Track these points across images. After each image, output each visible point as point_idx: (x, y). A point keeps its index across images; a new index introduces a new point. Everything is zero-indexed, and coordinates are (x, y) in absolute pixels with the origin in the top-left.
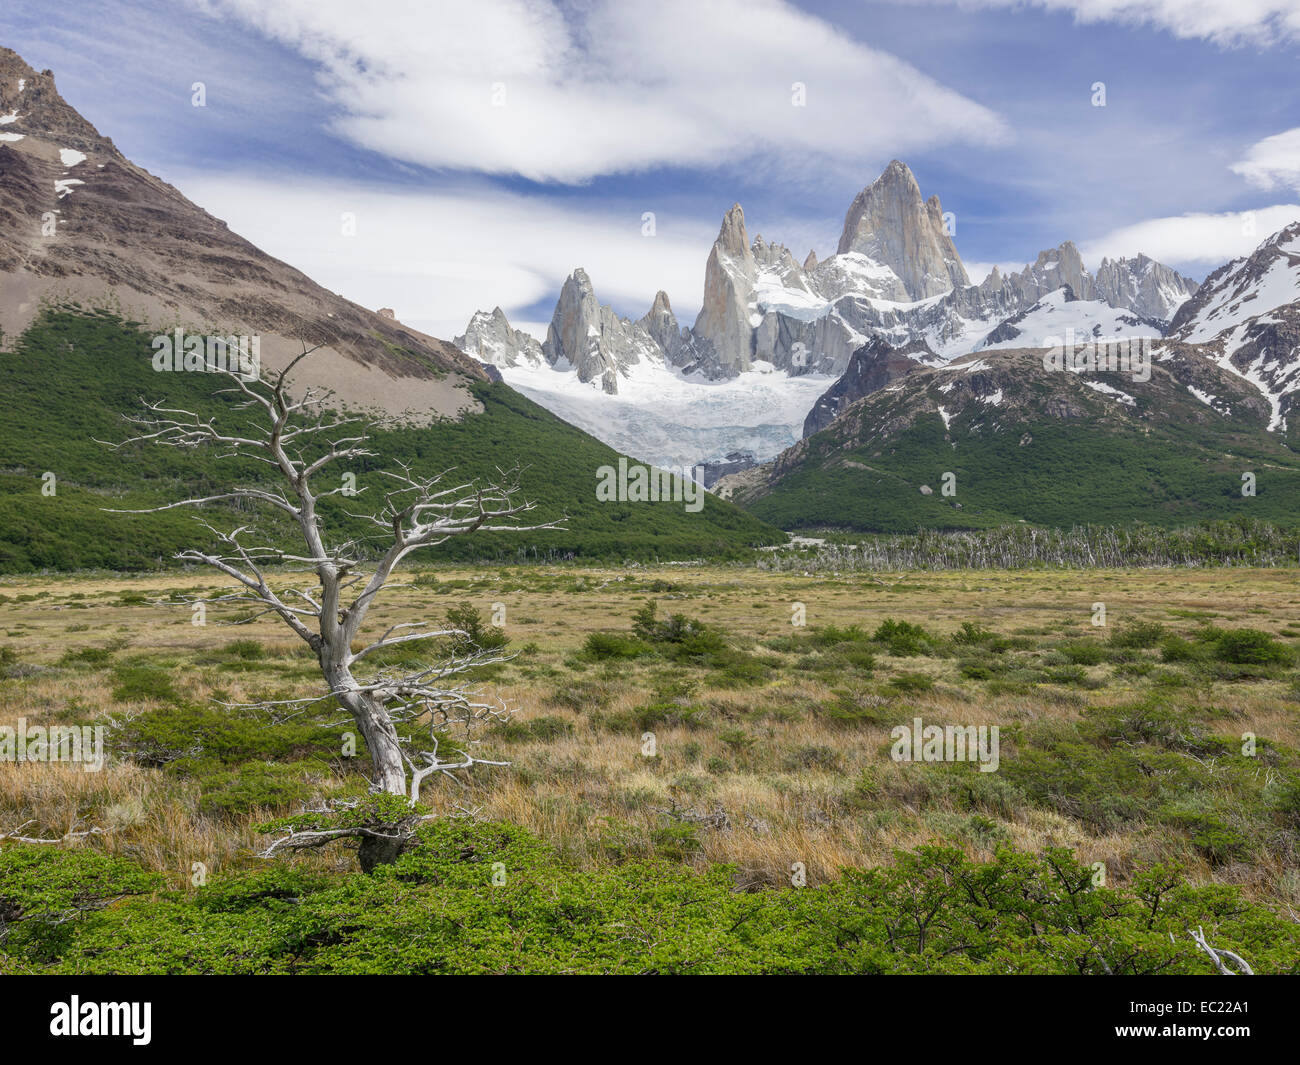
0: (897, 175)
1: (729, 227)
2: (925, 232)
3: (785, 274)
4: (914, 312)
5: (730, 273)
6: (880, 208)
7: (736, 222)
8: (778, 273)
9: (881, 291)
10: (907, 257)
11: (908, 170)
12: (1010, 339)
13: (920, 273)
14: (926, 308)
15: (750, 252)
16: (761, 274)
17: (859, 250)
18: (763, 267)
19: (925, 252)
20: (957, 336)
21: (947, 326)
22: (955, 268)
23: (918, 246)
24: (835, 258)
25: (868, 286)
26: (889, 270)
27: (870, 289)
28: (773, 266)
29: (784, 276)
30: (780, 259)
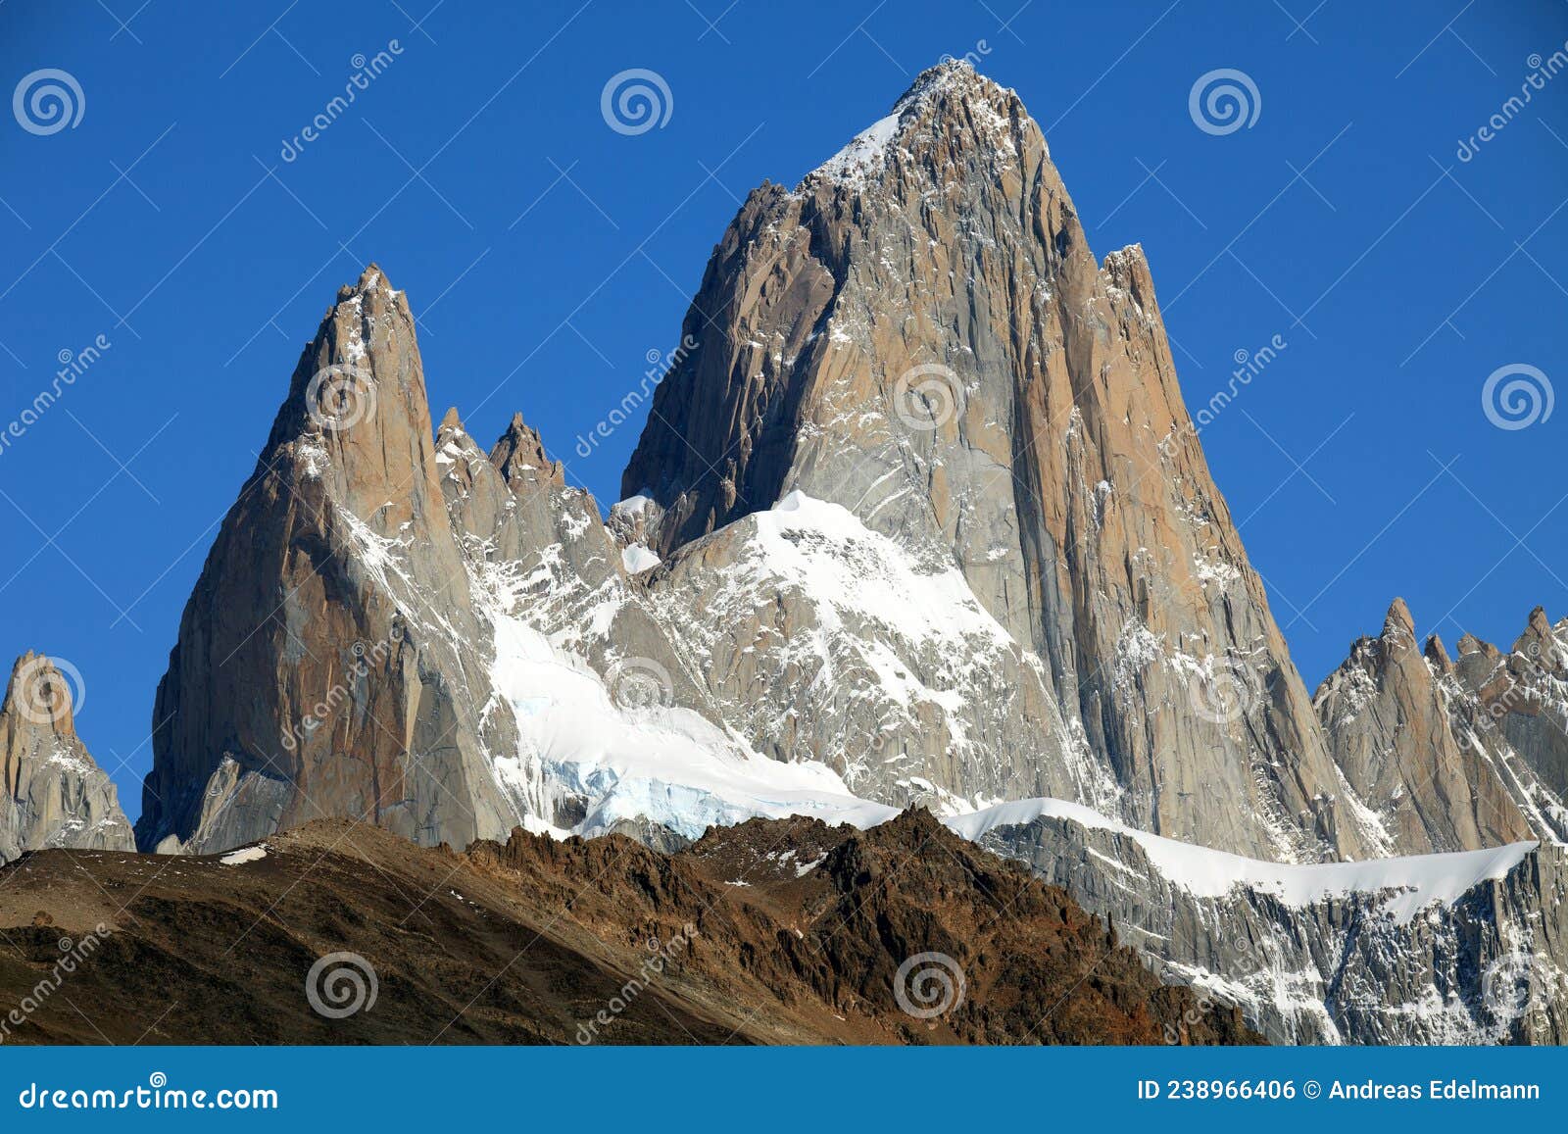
3: (603, 618)
8: (569, 613)
14: (1401, 911)
15: (443, 504)
16: (492, 610)
17: (825, 491)
18: (493, 573)
22: (1237, 604)
24: (754, 527)
25: (912, 682)
26: (970, 595)
27: (926, 694)
28: (537, 577)
29: (601, 628)
30: (561, 538)
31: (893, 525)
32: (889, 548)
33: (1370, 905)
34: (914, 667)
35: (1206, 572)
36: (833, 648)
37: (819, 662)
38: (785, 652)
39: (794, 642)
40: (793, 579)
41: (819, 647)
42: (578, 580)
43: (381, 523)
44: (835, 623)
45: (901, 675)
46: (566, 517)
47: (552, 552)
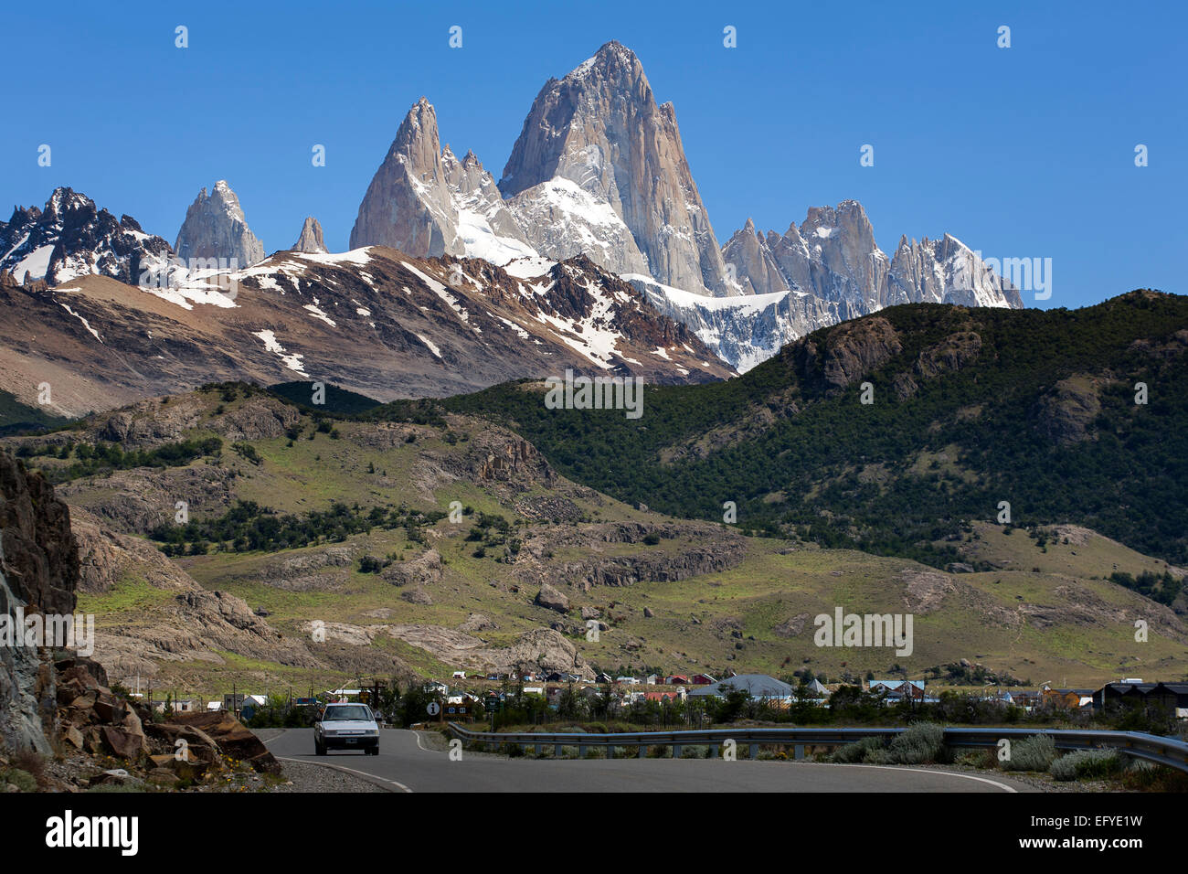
2: (662, 160)
5: (430, 209)
6: (596, 113)
10: (636, 196)
13: (659, 223)
17: (567, 177)
18: (458, 196)
19: (664, 192)
22: (699, 218)
23: (654, 181)
25: (593, 238)
26: (613, 211)
27: (597, 242)
29: (493, 216)
30: (481, 186)
31: (588, 188)
32: (587, 195)
33: (735, 311)
34: (594, 233)
35: (689, 207)
36: (567, 226)
37: (563, 230)
38: (552, 227)
39: (555, 223)
40: (556, 203)
41: (563, 226)
43: (423, 179)
44: (569, 218)
45: (589, 236)
47: (478, 191)
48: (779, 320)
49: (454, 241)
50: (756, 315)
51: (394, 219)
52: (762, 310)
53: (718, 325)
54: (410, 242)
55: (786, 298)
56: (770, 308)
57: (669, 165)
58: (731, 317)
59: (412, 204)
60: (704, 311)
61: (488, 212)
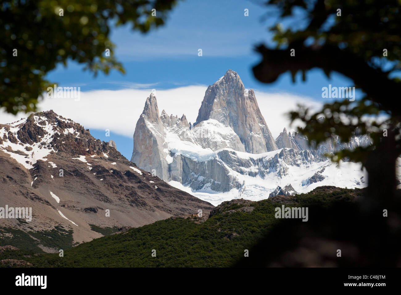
0: (232, 78)
1: (150, 106)
2: (249, 110)
3: (180, 132)
4: (261, 160)
5: (153, 132)
6: (224, 95)
7: (153, 104)
8: (177, 132)
9: (228, 141)
10: (240, 123)
11: (238, 76)
12: (320, 181)
13: (248, 132)
14: (267, 159)
15: (160, 120)
16: (167, 132)
17: (214, 118)
18: (168, 128)
19: (249, 120)
20: (287, 174)
21: (281, 169)
22: (265, 129)
23: (246, 117)
24: (203, 123)
26: (231, 129)
27: (223, 140)
28: (173, 128)
29: (180, 133)
30: (176, 123)
31: (222, 122)
33: (264, 158)
34: (222, 137)
35: (261, 125)
40: (208, 128)
42: (178, 128)
43: (152, 122)
45: (220, 138)
46: (177, 121)
47: (175, 125)
48: (279, 159)
49: (164, 144)
50: (271, 159)
51: (141, 138)
52: (273, 157)
53: (258, 164)
54: (147, 145)
55: (282, 151)
56: (276, 155)
57: (251, 111)
58: (262, 161)
59: (146, 131)
60: (252, 159)
61: (178, 133)
